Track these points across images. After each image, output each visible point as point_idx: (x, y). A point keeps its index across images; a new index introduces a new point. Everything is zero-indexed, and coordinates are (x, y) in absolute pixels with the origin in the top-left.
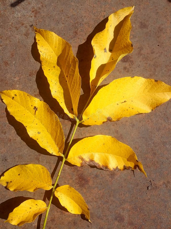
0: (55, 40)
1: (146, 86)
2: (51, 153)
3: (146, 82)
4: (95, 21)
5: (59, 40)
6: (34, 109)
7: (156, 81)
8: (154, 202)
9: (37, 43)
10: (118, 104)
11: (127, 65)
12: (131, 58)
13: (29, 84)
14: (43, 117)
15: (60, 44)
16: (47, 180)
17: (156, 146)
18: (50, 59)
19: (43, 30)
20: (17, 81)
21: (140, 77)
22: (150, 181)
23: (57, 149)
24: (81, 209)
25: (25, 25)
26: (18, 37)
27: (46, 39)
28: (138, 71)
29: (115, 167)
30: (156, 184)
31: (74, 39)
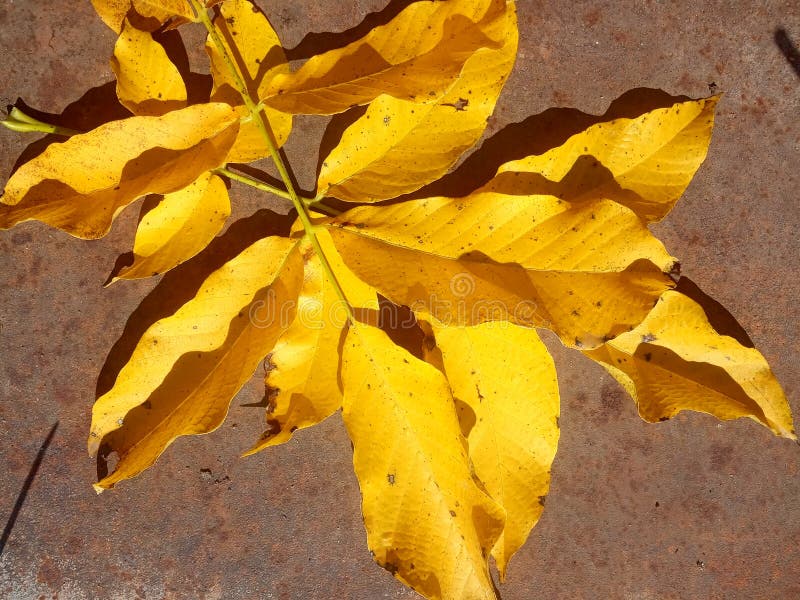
0: (681, 163)
1: (526, 469)
2: (326, 161)
3: (540, 468)
4: (732, 300)
5: (680, 177)
6: (461, 100)
7: (542, 501)
8: (162, 490)
9: (671, 106)
10: (473, 373)
11: (594, 403)
12: (616, 417)
13: (527, 93)
14: (436, 131)
15: (669, 181)
16: (246, 147)
17: (337, 495)
18: (622, 149)
19: (712, 124)
20: (538, 54)
21: (555, 450)
22: (227, 477)
23: (339, 180)
24: (152, 253)
25: (717, 75)
26: (679, 56)
27: (684, 136)
28: (573, 439)
29: (275, 360)
31: (675, 232)
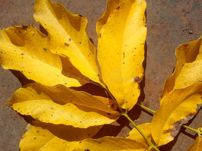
30: (186, 24)
